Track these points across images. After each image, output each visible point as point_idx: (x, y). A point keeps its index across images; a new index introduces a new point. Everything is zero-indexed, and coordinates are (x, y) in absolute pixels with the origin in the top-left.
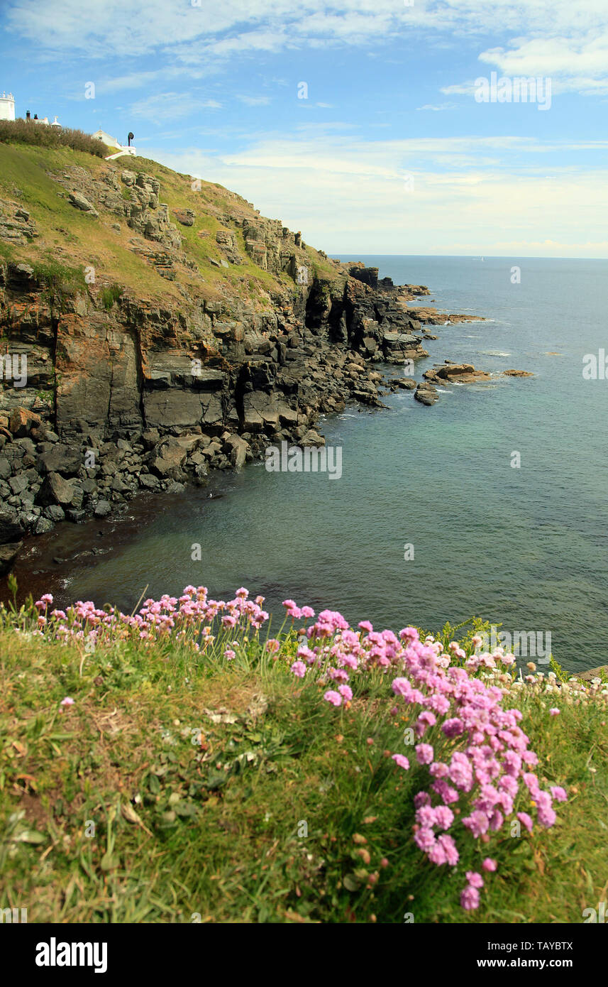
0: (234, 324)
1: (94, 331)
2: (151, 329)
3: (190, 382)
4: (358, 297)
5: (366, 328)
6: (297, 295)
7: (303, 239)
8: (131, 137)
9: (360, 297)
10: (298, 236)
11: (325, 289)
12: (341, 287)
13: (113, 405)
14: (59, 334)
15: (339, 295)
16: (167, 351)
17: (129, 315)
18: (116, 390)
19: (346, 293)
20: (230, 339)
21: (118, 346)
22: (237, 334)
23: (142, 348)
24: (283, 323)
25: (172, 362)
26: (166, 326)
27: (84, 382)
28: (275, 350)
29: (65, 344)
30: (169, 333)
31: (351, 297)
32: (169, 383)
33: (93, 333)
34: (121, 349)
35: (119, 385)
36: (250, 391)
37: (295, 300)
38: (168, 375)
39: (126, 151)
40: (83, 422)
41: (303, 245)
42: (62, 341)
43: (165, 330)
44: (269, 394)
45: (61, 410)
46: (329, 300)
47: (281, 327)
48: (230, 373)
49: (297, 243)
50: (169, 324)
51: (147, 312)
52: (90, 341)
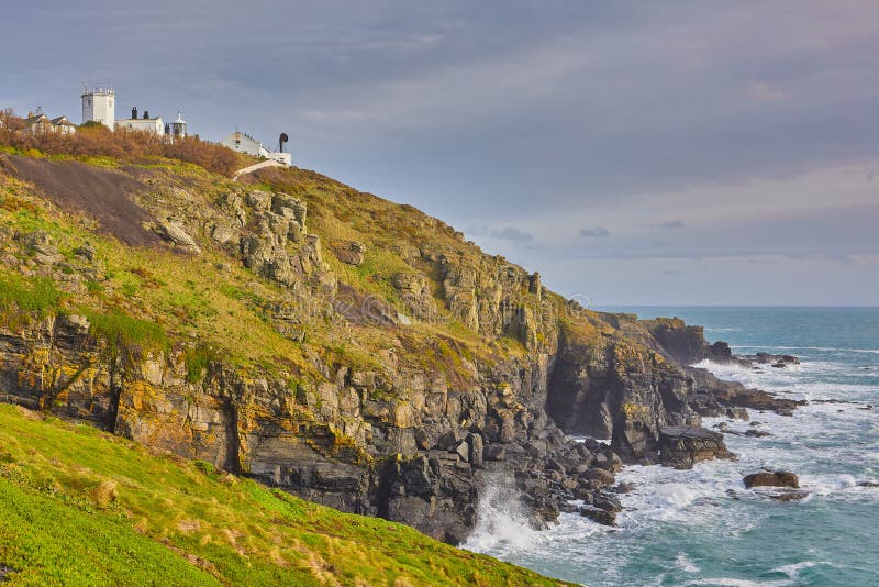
0: (394, 404)
1: (170, 405)
2: (254, 405)
5: (630, 416)
6: (527, 366)
7: (542, 282)
8: (284, 138)
9: (633, 370)
10: (533, 279)
11: (579, 359)
12: (603, 355)
14: (121, 408)
15: (600, 368)
16: (278, 437)
17: (222, 385)
19: (611, 365)
20: (388, 425)
21: (205, 427)
22: (399, 418)
23: (240, 429)
26: (277, 402)
28: (464, 445)
29: (128, 421)
30: (280, 411)
31: (620, 370)
33: (169, 407)
37: (522, 373)
39: (276, 159)
41: (543, 291)
42: (124, 417)
43: (274, 407)
44: (428, 502)
46: (585, 375)
48: (370, 470)
49: (533, 289)
50: (280, 399)
51: (247, 382)
52: (164, 418)
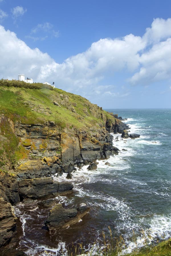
0: (96, 133)
2: (82, 136)
3: (92, 149)
4: (119, 124)
10: (101, 108)
11: (110, 122)
12: (114, 121)
13: (74, 155)
14: (61, 138)
15: (114, 123)
16: (86, 141)
17: (77, 132)
18: (75, 151)
19: (116, 123)
23: (80, 140)
24: (103, 131)
25: (87, 144)
26: (85, 135)
27: (67, 149)
28: (106, 139)
29: (63, 140)
30: (86, 137)
31: (118, 124)
32: (87, 149)
33: (69, 137)
34: (75, 141)
35: (75, 150)
36: (107, 151)
38: (87, 147)
40: (68, 160)
41: (103, 110)
43: (85, 136)
44: (111, 151)
45: (63, 156)
46: (111, 125)
47: (103, 132)
48: (101, 146)
49: (101, 110)
50: (86, 134)
51: (81, 132)
52: (68, 139)
